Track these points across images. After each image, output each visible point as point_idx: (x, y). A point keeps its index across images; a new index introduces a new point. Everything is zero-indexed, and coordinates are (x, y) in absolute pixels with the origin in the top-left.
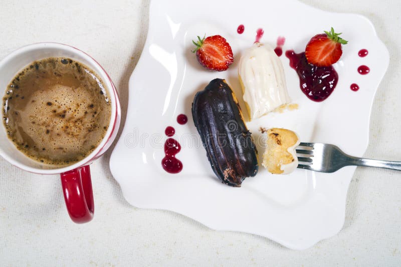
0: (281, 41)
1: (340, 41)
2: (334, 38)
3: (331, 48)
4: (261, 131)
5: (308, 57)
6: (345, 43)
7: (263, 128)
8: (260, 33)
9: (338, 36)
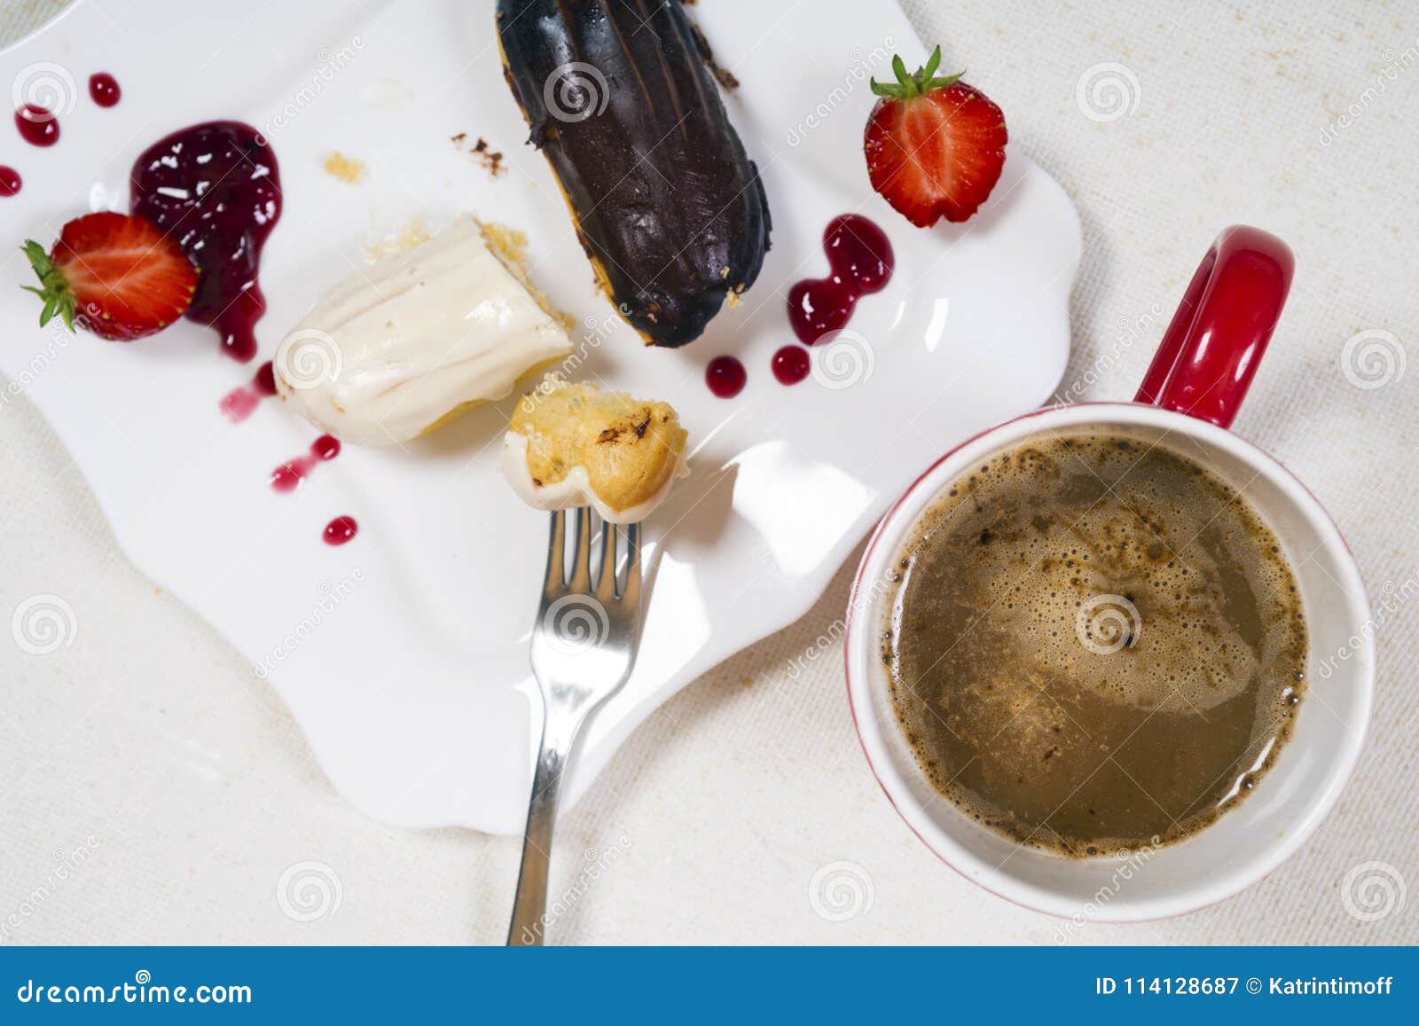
0: (238, 404)
1: (45, 267)
2: (60, 288)
3: (92, 264)
4: (502, 163)
5: (187, 294)
6: (32, 248)
7: (487, 171)
8: (288, 477)
9: (41, 287)
